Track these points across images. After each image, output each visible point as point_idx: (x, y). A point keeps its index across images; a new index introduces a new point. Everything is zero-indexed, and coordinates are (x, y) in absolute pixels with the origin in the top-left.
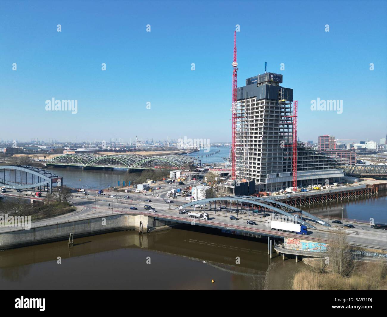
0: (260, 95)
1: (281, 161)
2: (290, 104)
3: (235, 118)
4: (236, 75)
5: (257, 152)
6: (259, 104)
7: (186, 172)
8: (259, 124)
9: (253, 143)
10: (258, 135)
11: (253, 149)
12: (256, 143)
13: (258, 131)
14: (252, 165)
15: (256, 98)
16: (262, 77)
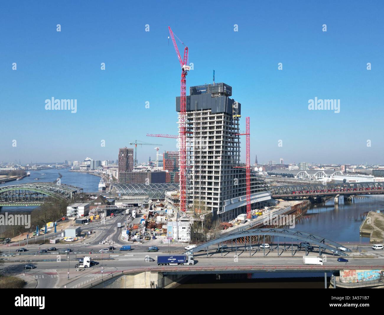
0: (218, 107)
4: (185, 81)
5: (213, 175)
6: (213, 118)
7: (97, 206)
8: (215, 142)
9: (207, 164)
10: (214, 155)
11: (207, 172)
12: (211, 164)
13: (213, 150)
14: (206, 191)
15: (210, 111)
16: (213, 87)
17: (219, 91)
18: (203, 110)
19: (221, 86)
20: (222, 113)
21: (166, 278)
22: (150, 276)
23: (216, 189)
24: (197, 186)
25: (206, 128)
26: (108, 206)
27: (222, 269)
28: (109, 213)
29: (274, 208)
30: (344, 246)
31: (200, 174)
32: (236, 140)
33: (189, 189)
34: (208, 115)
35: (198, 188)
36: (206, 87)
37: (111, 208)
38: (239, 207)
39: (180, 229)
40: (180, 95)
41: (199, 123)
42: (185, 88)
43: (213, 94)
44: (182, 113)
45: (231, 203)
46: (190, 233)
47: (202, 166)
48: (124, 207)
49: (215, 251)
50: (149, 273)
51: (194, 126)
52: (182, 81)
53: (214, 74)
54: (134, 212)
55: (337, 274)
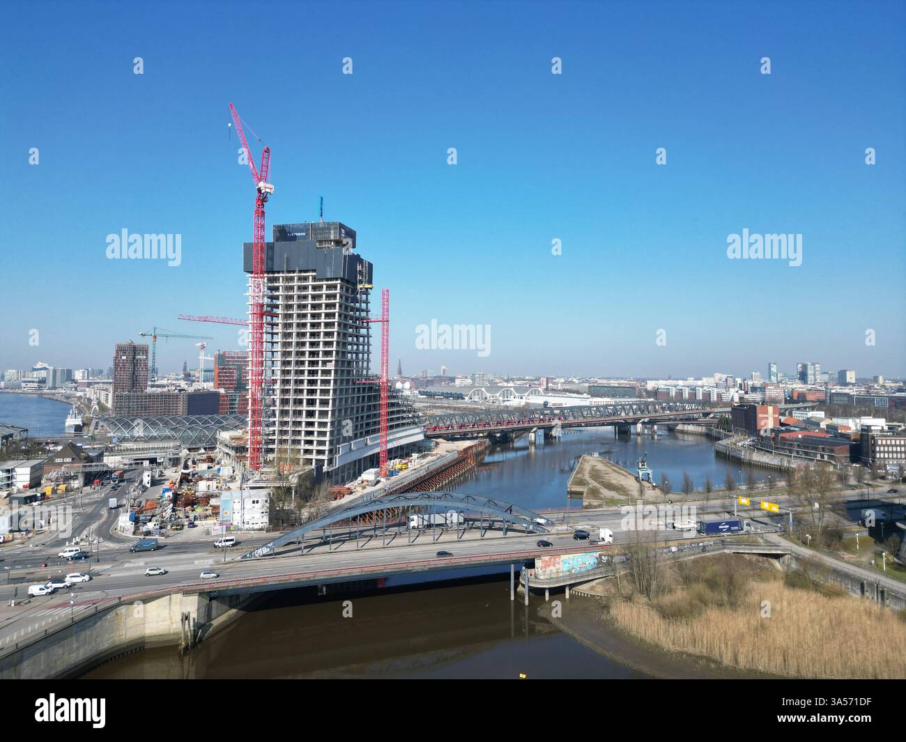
0: (328, 268)
5: (318, 397)
6: (320, 287)
7: (61, 465)
8: (322, 334)
9: (306, 377)
10: (321, 358)
11: (305, 391)
12: (313, 376)
13: (319, 349)
14: (303, 428)
15: (314, 274)
16: (320, 229)
17: (332, 237)
18: (300, 271)
19: (335, 229)
20: (337, 279)
21: (214, 603)
22: (181, 602)
23: (323, 424)
24: (285, 419)
25: (305, 306)
26: (89, 464)
27: (331, 575)
28: (89, 479)
29: (428, 455)
30: (542, 515)
31: (291, 397)
32: (363, 331)
33: (267, 426)
34: (310, 283)
35: (286, 423)
36: (305, 228)
37: (95, 467)
38: (365, 455)
39: (248, 504)
40: (252, 240)
41: (291, 297)
42: (263, 227)
43: (321, 242)
44: (256, 276)
45: (350, 449)
46: (268, 511)
47: (296, 381)
48: (125, 465)
49: (318, 541)
50: (180, 596)
51: (280, 302)
52: (257, 211)
53: (322, 204)
54: (149, 476)
55: (531, 564)
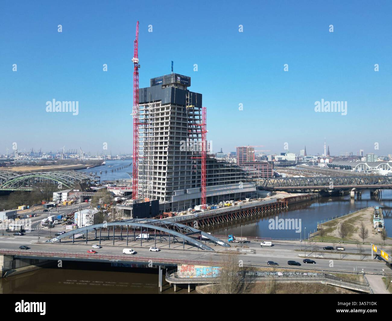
0: (165, 98)
1: (190, 175)
2: (199, 111)
3: (137, 124)
4: (138, 73)
5: (162, 165)
6: (164, 109)
7: (75, 192)
9: (158, 155)
10: (164, 145)
12: (161, 155)
13: (163, 141)
15: (161, 102)
16: (167, 78)
17: (172, 82)
21: (17, 261)
23: (164, 179)
25: (158, 119)
31: (153, 165)
34: (160, 107)
41: (153, 115)
45: (185, 193)
46: (93, 220)
47: (155, 157)
